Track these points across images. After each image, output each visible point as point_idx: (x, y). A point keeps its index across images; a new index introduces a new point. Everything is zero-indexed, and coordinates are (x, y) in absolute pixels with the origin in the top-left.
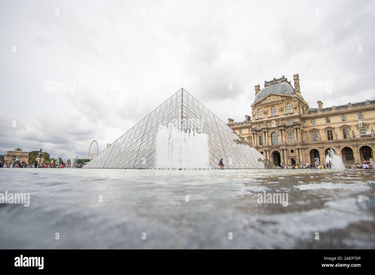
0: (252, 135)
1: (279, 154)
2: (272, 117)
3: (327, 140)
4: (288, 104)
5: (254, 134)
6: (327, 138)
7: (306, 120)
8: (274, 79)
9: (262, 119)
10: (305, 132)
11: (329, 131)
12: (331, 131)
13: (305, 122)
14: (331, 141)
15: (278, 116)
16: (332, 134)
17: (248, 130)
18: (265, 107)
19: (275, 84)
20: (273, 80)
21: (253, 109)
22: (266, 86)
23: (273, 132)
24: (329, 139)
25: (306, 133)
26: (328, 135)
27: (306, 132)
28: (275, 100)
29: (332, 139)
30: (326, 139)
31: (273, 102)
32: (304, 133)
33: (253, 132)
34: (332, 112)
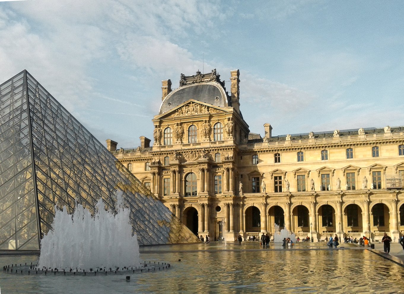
0: (151, 176)
1: (196, 212)
2: (189, 145)
3: (274, 192)
4: (219, 124)
5: (154, 174)
6: (273, 188)
7: (244, 155)
8: (199, 73)
9: (172, 146)
10: (240, 177)
11: (277, 177)
12: (280, 178)
13: (242, 159)
14: (278, 194)
15: (199, 144)
16: (280, 183)
17: (143, 164)
18: (178, 124)
19: (199, 82)
20: (195, 74)
21: (156, 127)
22: (182, 84)
23: (189, 173)
24: (276, 191)
25: (242, 177)
26: (276, 183)
27: (242, 175)
28: (196, 114)
29: (281, 191)
30: (271, 190)
31: (193, 116)
32: (238, 178)
33: (153, 171)
34: (285, 145)
